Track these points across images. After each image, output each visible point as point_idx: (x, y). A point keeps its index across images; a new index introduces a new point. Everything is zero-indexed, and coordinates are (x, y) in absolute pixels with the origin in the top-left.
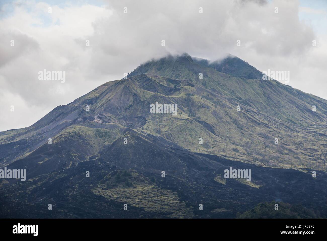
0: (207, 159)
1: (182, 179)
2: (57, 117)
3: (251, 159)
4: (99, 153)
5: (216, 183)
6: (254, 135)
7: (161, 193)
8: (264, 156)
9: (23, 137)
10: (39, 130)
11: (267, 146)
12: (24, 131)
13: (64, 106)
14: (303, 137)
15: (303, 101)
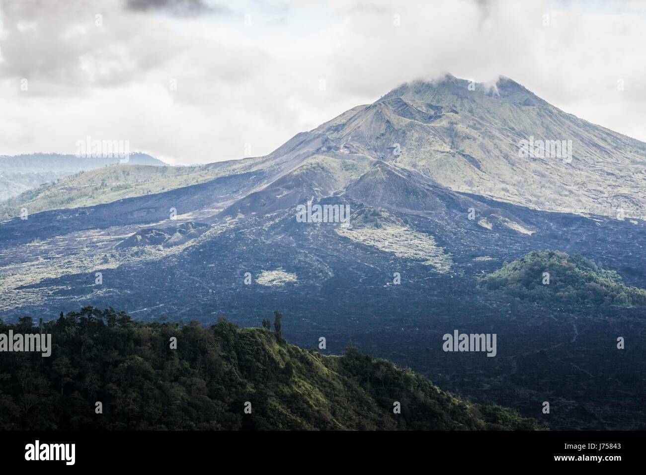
0: (471, 200)
1: (440, 222)
2: (298, 146)
3: (523, 201)
4: (345, 188)
5: (480, 227)
6: (528, 172)
7: (415, 236)
8: (539, 197)
9: (260, 167)
10: (278, 160)
11: (543, 186)
12: (261, 160)
13: (306, 134)
14: (587, 177)
15: (589, 133)
